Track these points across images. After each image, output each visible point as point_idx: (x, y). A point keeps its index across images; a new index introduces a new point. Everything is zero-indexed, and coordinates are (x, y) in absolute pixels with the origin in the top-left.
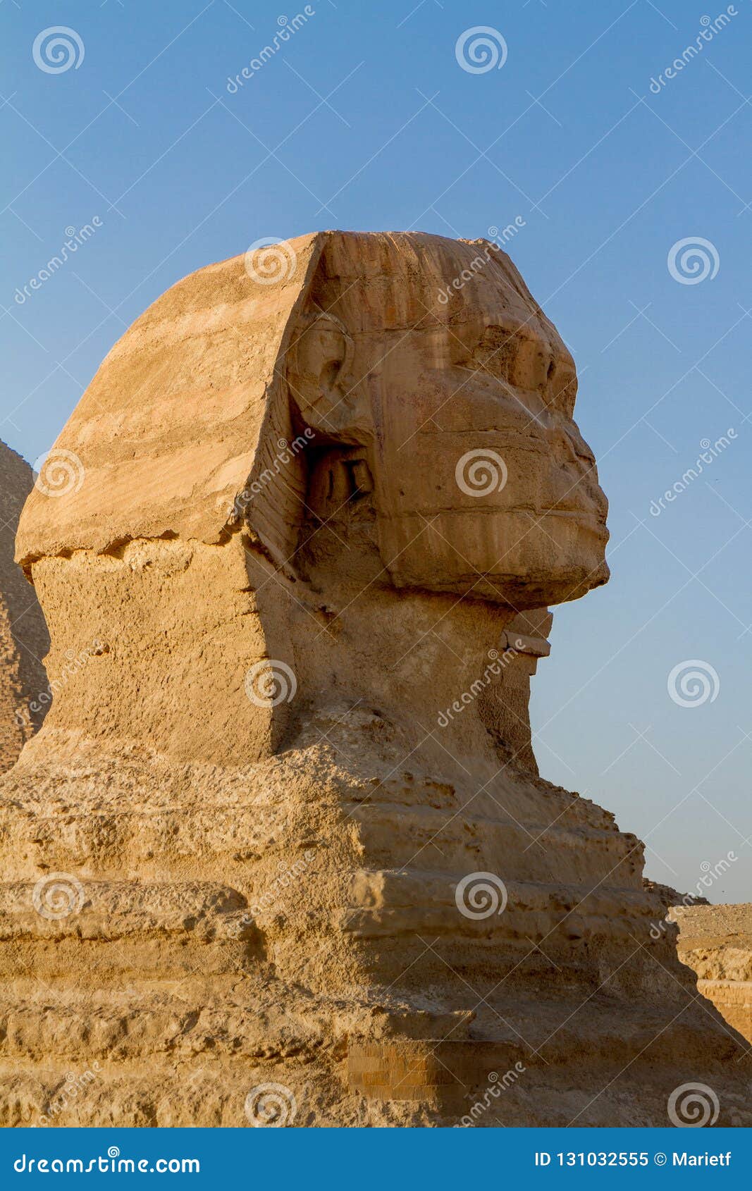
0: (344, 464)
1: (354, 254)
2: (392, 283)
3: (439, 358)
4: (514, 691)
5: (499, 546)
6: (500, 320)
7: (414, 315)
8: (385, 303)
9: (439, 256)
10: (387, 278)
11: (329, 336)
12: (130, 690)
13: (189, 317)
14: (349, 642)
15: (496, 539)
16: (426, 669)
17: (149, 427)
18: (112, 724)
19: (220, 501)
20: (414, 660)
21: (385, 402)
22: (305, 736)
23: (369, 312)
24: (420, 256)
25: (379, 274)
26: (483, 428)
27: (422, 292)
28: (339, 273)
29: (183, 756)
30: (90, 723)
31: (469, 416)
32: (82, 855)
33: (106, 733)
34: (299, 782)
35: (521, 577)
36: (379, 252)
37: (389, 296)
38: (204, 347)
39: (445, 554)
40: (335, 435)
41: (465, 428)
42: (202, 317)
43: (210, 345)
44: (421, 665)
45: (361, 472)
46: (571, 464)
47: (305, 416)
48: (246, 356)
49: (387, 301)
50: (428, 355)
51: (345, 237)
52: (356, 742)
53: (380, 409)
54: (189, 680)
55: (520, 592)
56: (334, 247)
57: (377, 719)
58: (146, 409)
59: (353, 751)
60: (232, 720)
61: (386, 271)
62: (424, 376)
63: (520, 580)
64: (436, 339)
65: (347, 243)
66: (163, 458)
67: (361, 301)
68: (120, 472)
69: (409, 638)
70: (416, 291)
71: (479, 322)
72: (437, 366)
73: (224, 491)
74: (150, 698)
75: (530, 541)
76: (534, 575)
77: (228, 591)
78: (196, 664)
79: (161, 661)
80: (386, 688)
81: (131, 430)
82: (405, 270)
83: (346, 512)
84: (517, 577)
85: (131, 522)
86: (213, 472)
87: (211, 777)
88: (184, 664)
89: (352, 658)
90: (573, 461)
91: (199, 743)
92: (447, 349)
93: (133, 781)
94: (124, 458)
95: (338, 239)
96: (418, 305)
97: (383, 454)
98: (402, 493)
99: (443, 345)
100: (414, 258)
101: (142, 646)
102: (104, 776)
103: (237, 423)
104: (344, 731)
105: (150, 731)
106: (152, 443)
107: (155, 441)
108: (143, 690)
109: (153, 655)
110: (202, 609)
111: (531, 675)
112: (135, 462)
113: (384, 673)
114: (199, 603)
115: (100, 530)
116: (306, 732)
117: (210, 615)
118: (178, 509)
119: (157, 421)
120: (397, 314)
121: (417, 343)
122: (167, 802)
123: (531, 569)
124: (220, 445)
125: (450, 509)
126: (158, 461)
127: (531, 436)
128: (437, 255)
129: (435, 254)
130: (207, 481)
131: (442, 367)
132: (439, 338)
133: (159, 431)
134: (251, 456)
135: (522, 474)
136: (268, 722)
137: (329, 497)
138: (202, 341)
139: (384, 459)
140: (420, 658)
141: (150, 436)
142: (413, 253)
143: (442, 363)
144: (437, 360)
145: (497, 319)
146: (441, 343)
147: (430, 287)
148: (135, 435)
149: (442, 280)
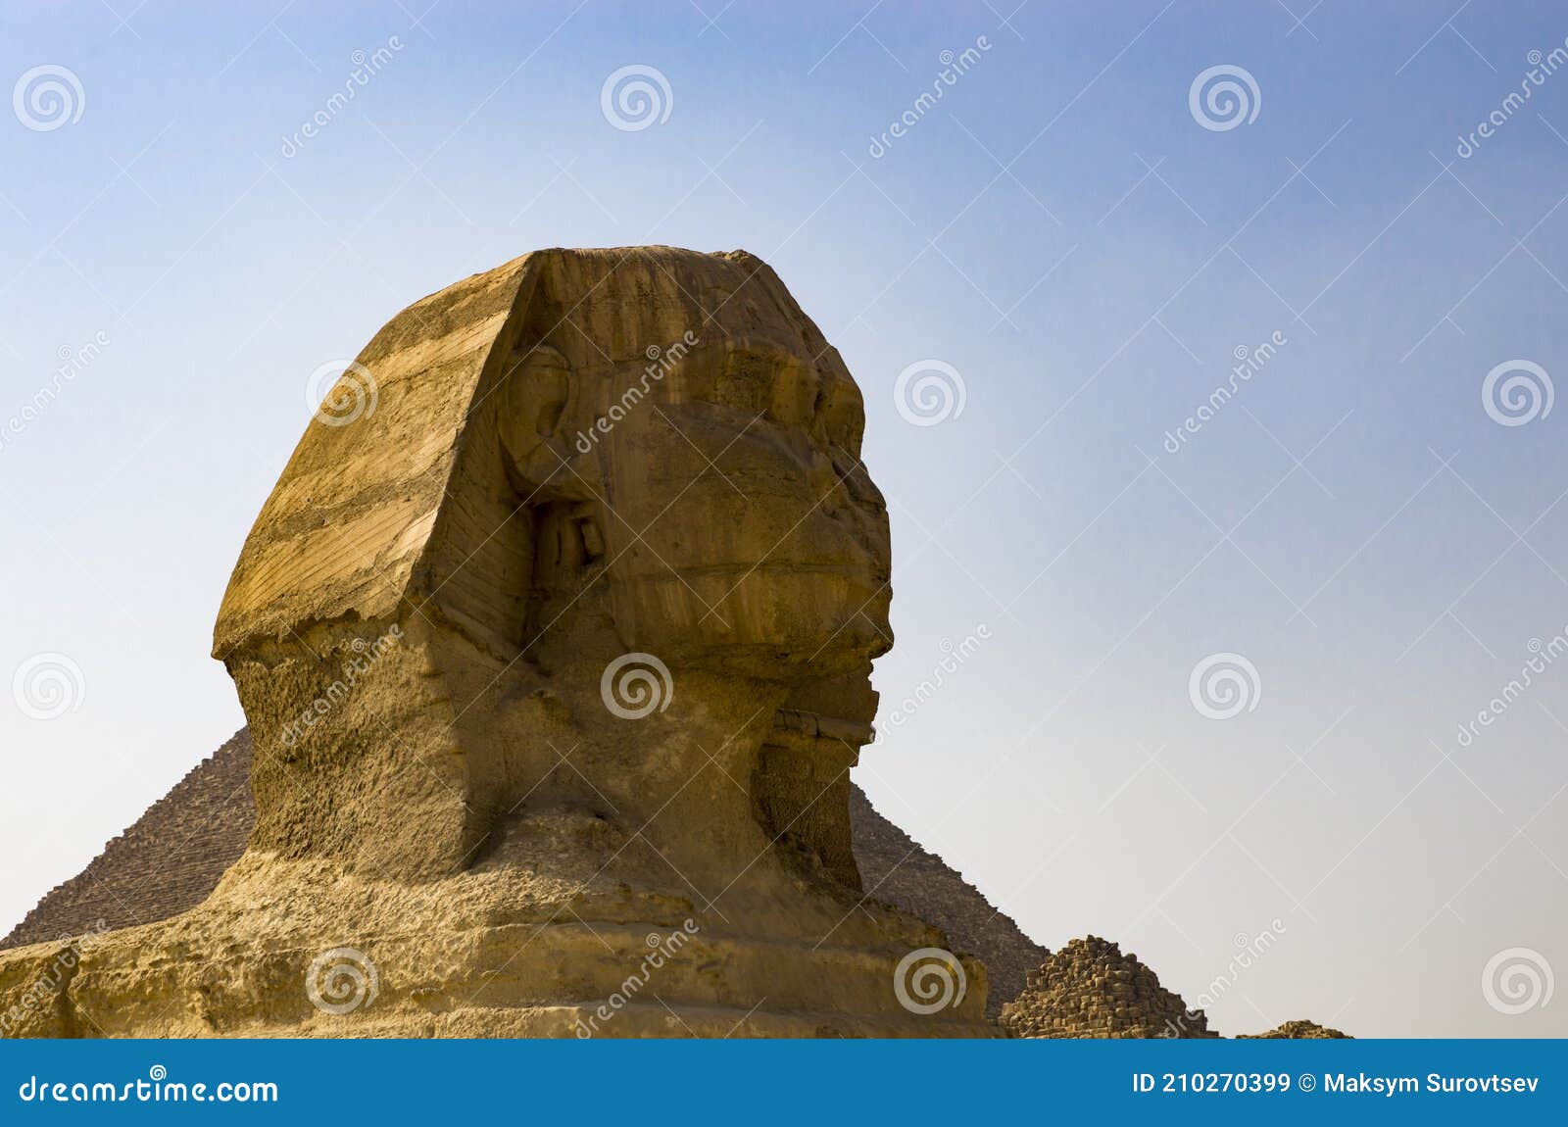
0: (571, 522)
1: (576, 273)
2: (620, 308)
3: (674, 391)
5: (750, 611)
6: (747, 345)
7: (645, 342)
8: (612, 330)
9: (676, 273)
10: (614, 302)
11: (548, 372)
12: (323, 801)
13: (393, 358)
14: (579, 733)
15: (745, 602)
16: (676, 761)
17: (340, 489)
18: (305, 843)
19: (400, 569)
20: (660, 751)
21: (613, 447)
22: (507, 845)
23: (594, 342)
24: (653, 274)
25: (606, 297)
27: (654, 314)
28: (560, 297)
29: (367, 877)
30: (284, 842)
32: (251, 1002)
33: (299, 854)
34: (487, 901)
35: (780, 646)
36: (606, 271)
37: (617, 323)
38: (403, 392)
39: (688, 624)
40: (557, 489)
42: (406, 358)
43: (409, 389)
44: (670, 756)
45: (591, 532)
46: (843, 510)
47: (521, 467)
48: (442, 400)
49: (615, 329)
50: (662, 389)
51: (566, 255)
52: (566, 851)
54: (380, 785)
55: (784, 665)
56: (554, 270)
57: (598, 823)
58: (340, 468)
59: (559, 861)
60: (422, 830)
61: (614, 293)
62: (657, 414)
63: (779, 651)
65: (568, 263)
66: (352, 524)
67: (585, 329)
68: (309, 542)
69: (655, 725)
70: (647, 314)
71: (720, 347)
72: (672, 401)
73: (404, 559)
74: (341, 810)
75: (787, 603)
76: (795, 643)
77: (413, 678)
78: (386, 767)
79: (355, 765)
80: (626, 785)
81: (323, 493)
82: (635, 291)
83: (576, 578)
84: (773, 646)
85: (316, 602)
86: (396, 538)
87: (395, 900)
88: (375, 769)
89: (582, 752)
90: (845, 507)
91: (385, 861)
92: (684, 381)
93: (312, 910)
94: (313, 527)
95: (557, 258)
96: (650, 330)
97: (613, 507)
98: (636, 554)
99: (679, 375)
100: (645, 277)
101: (334, 749)
102: (282, 907)
103: (425, 478)
104: (553, 839)
105: (341, 849)
106: (341, 507)
107: (345, 505)
108: (337, 801)
109: (347, 758)
110: (389, 701)
111: (853, 765)
112: (324, 530)
113: (624, 768)
114: (387, 694)
115: (285, 613)
116: (510, 841)
117: (398, 707)
118: (360, 582)
119: (348, 482)
120: (627, 342)
122: (345, 933)
123: (789, 636)
124: (407, 504)
125: (692, 570)
126: (346, 527)
127: (785, 478)
128: (672, 271)
130: (390, 548)
131: (678, 402)
133: (349, 493)
134: (434, 515)
135: (774, 523)
136: (459, 830)
137: (558, 563)
138: (401, 387)
140: (668, 748)
141: (341, 499)
142: (645, 271)
143: (678, 397)
144: (672, 395)
145: (743, 343)
146: (677, 374)
147: (662, 309)
148: (326, 499)
149: (678, 300)
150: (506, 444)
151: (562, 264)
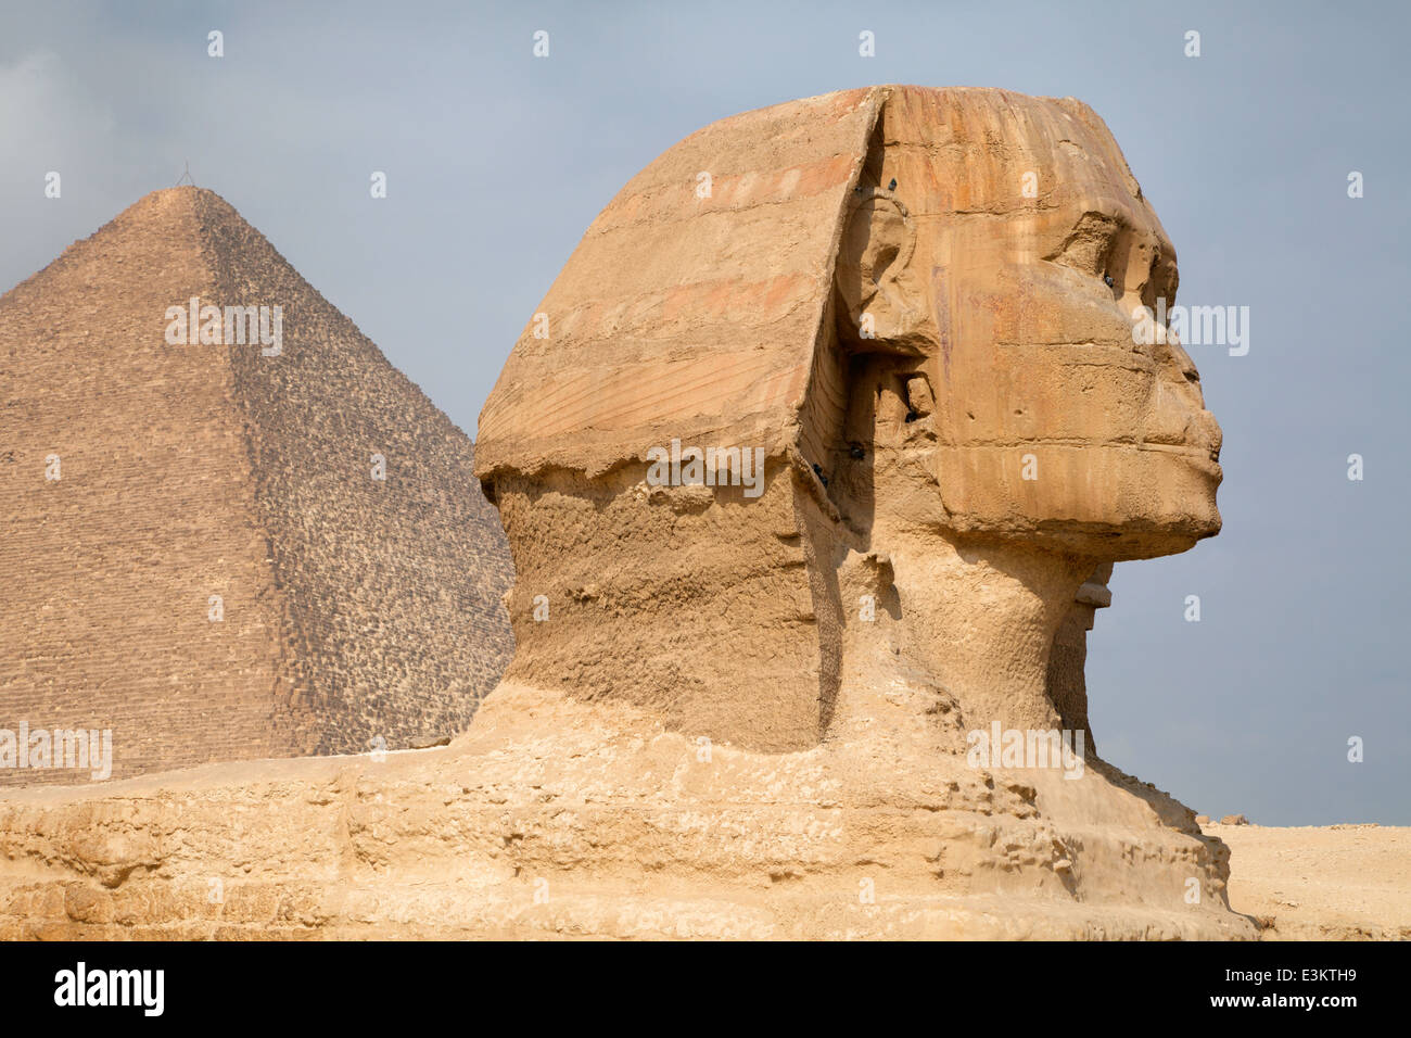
0: (897, 376)
1: (919, 115)
2: (966, 155)
3: (1024, 250)
4: (1068, 649)
6: (1101, 205)
7: (993, 195)
8: (956, 178)
9: (1026, 123)
10: (960, 148)
17: (660, 322)
21: (954, 303)
23: (936, 189)
24: (1002, 121)
25: (949, 142)
26: (1076, 341)
27: (1004, 166)
28: (898, 137)
31: (1060, 325)
35: (1115, 526)
36: (949, 114)
37: (962, 170)
38: (729, 224)
40: (890, 342)
41: (1054, 341)
43: (737, 222)
45: (918, 386)
47: (854, 316)
49: (959, 177)
50: (1010, 246)
53: (948, 311)
56: (895, 106)
58: (656, 298)
61: (959, 138)
62: (1005, 273)
63: (1114, 530)
64: (1021, 226)
65: (910, 100)
66: (681, 364)
67: (926, 174)
68: (622, 375)
70: (996, 165)
71: (1074, 207)
72: (1021, 261)
76: (1132, 524)
77: (763, 535)
81: (636, 324)
82: (983, 138)
84: (1111, 526)
85: (638, 441)
86: (749, 387)
92: (1034, 240)
94: (630, 360)
95: (900, 96)
96: (999, 181)
97: (950, 366)
98: (972, 417)
99: (1029, 234)
100: (995, 125)
103: (780, 327)
106: (665, 343)
107: (669, 341)
110: (726, 556)
111: (1087, 629)
112: (643, 365)
115: (596, 447)
118: (703, 429)
119: (671, 316)
120: (972, 193)
121: (996, 231)
123: (1129, 518)
124: (759, 353)
125: (1032, 440)
126: (675, 366)
127: (1135, 352)
128: (1023, 120)
129: (1021, 119)
130: (742, 398)
131: (1027, 263)
132: (1024, 226)
133: (674, 329)
135: (1123, 399)
139: (951, 373)
141: (664, 333)
142: (993, 116)
143: (1027, 257)
144: (1021, 254)
145: (1097, 202)
146: (1027, 232)
147: (1014, 160)
148: (641, 331)
149: (1030, 152)
150: (842, 291)
151: (904, 102)
